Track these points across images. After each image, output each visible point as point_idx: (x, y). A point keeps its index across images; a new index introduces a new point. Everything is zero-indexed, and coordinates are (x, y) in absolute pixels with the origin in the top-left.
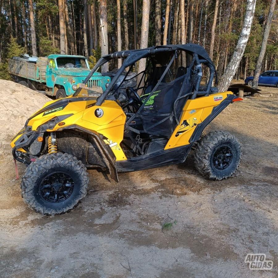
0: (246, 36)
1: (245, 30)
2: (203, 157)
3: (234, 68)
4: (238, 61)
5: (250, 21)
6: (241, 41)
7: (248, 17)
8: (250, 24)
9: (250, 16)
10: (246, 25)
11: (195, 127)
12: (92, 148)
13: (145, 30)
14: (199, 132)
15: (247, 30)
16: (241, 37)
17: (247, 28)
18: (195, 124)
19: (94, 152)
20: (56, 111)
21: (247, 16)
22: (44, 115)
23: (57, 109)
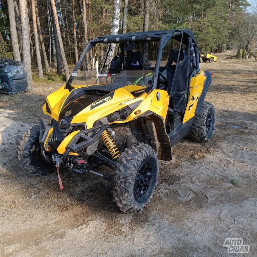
0: (117, 26)
1: (116, 21)
2: (203, 125)
3: (112, 54)
4: (114, 48)
5: (118, 13)
6: (114, 30)
7: (117, 10)
8: (119, 16)
9: (118, 9)
10: (116, 17)
11: (198, 100)
12: (130, 135)
13: (24, 17)
14: (200, 104)
15: (117, 21)
16: (113, 27)
17: (117, 19)
18: (198, 98)
19: (132, 138)
20: (104, 102)
21: (115, 8)
22: (92, 108)
23: (104, 99)
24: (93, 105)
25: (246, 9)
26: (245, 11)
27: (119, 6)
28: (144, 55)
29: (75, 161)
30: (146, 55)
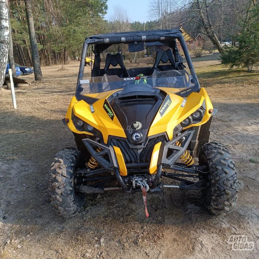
0: (7, 28)
1: (5, 22)
5: (6, 13)
6: (3, 33)
8: (8, 16)
10: (4, 17)
16: (2, 29)
20: (167, 106)
21: (2, 7)
22: (162, 114)
23: (166, 103)
24: (161, 111)
25: (104, 17)
26: (103, 18)
27: (6, 5)
28: (36, 61)
29: (152, 179)
30: (38, 60)
